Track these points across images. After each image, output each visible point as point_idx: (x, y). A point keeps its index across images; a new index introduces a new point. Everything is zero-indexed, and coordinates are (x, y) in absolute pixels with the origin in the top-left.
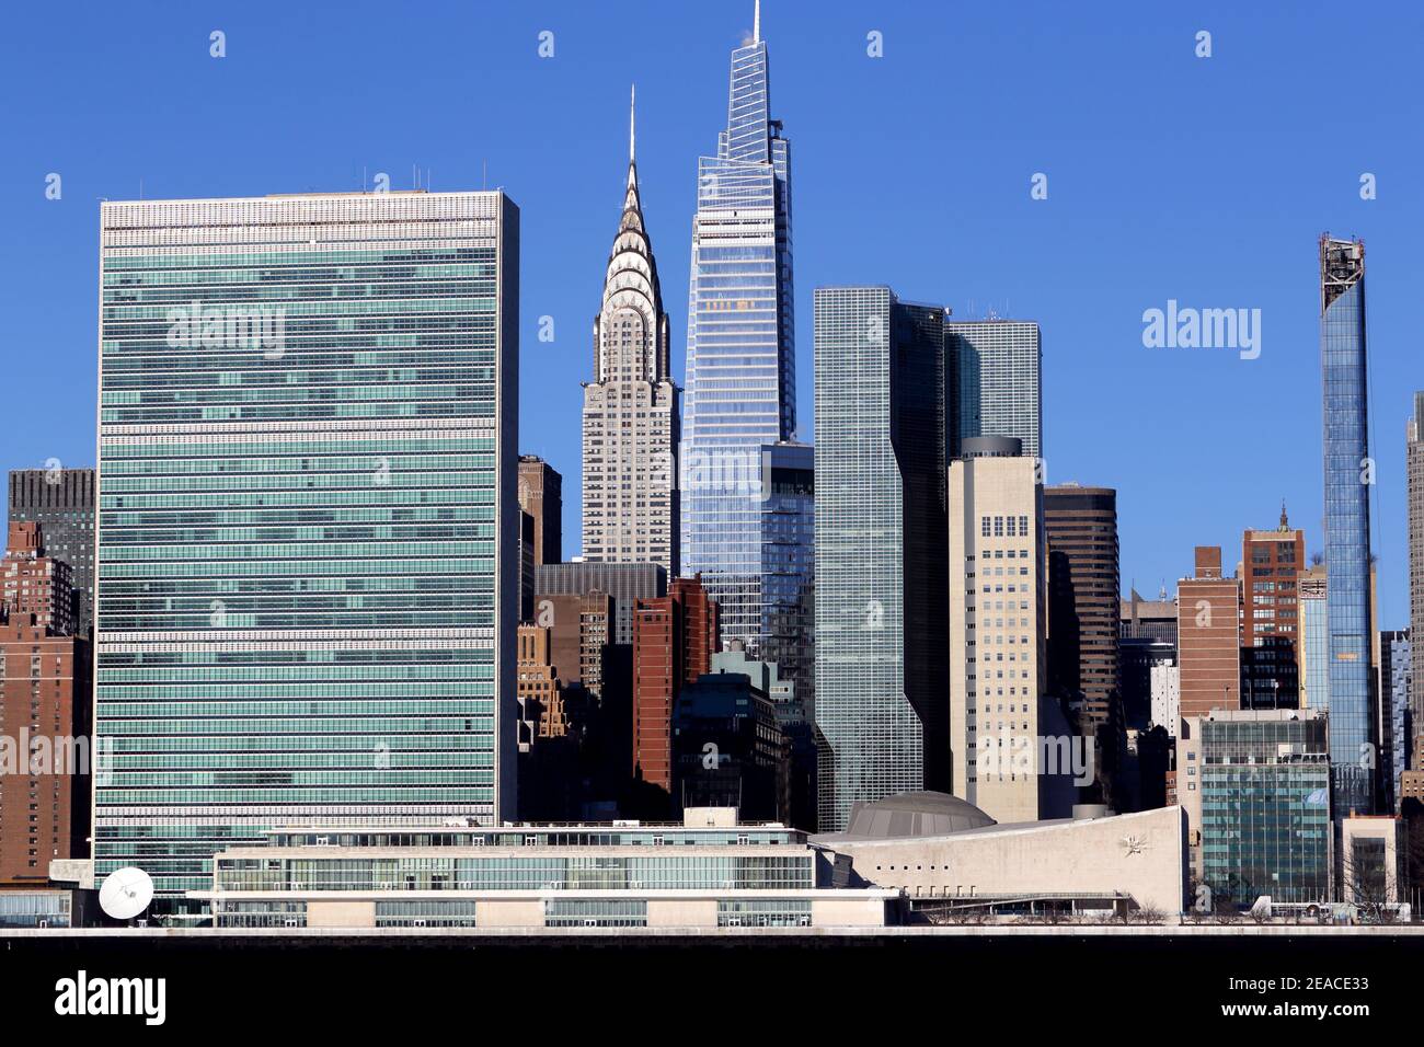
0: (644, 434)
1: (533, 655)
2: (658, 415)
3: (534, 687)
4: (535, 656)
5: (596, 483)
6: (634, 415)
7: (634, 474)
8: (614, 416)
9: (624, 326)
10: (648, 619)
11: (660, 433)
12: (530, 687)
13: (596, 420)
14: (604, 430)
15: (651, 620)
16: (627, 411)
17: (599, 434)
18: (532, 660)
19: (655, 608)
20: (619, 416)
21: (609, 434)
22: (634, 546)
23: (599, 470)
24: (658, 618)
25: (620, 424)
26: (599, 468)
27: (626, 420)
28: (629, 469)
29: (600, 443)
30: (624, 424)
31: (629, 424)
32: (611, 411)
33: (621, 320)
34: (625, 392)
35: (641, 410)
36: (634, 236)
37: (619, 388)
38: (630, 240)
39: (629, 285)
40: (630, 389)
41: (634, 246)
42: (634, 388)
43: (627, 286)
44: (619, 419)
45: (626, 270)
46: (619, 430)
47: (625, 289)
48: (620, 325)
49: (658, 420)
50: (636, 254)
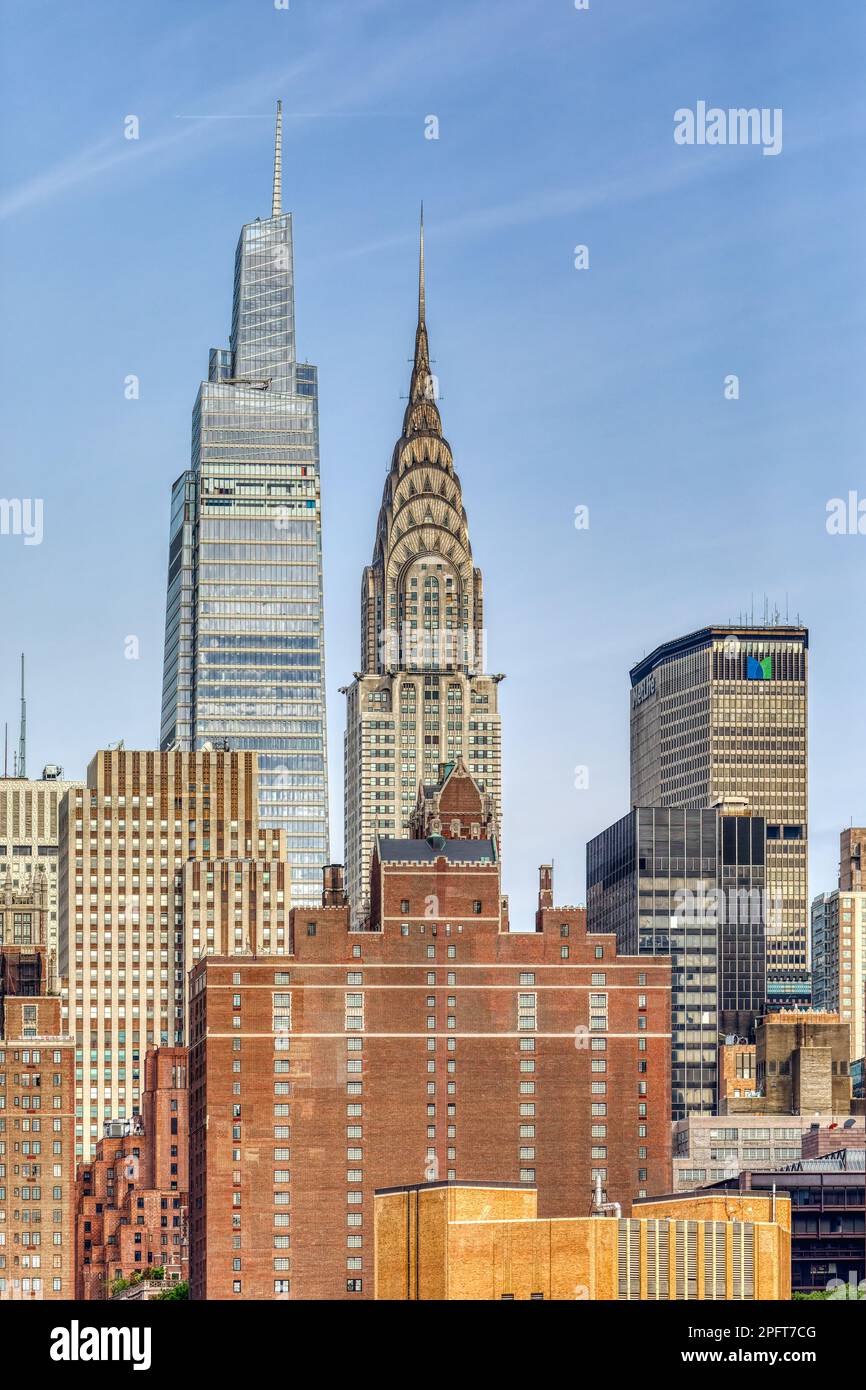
2: (481, 726)
6: (444, 727)
8: (413, 726)
9: (427, 584)
11: (485, 755)
13: (383, 732)
14: (395, 747)
16: (431, 718)
20: (420, 727)
21: (405, 756)
25: (420, 740)
27: (431, 733)
30: (427, 740)
31: (436, 740)
32: (409, 717)
33: (423, 573)
34: (428, 688)
35: (456, 718)
36: (432, 443)
37: (419, 681)
38: (426, 449)
39: (428, 520)
40: (438, 684)
41: (433, 459)
42: (444, 682)
43: (426, 521)
44: (420, 732)
45: (423, 496)
46: (420, 748)
47: (423, 526)
48: (420, 583)
49: (481, 734)
50: (437, 471)
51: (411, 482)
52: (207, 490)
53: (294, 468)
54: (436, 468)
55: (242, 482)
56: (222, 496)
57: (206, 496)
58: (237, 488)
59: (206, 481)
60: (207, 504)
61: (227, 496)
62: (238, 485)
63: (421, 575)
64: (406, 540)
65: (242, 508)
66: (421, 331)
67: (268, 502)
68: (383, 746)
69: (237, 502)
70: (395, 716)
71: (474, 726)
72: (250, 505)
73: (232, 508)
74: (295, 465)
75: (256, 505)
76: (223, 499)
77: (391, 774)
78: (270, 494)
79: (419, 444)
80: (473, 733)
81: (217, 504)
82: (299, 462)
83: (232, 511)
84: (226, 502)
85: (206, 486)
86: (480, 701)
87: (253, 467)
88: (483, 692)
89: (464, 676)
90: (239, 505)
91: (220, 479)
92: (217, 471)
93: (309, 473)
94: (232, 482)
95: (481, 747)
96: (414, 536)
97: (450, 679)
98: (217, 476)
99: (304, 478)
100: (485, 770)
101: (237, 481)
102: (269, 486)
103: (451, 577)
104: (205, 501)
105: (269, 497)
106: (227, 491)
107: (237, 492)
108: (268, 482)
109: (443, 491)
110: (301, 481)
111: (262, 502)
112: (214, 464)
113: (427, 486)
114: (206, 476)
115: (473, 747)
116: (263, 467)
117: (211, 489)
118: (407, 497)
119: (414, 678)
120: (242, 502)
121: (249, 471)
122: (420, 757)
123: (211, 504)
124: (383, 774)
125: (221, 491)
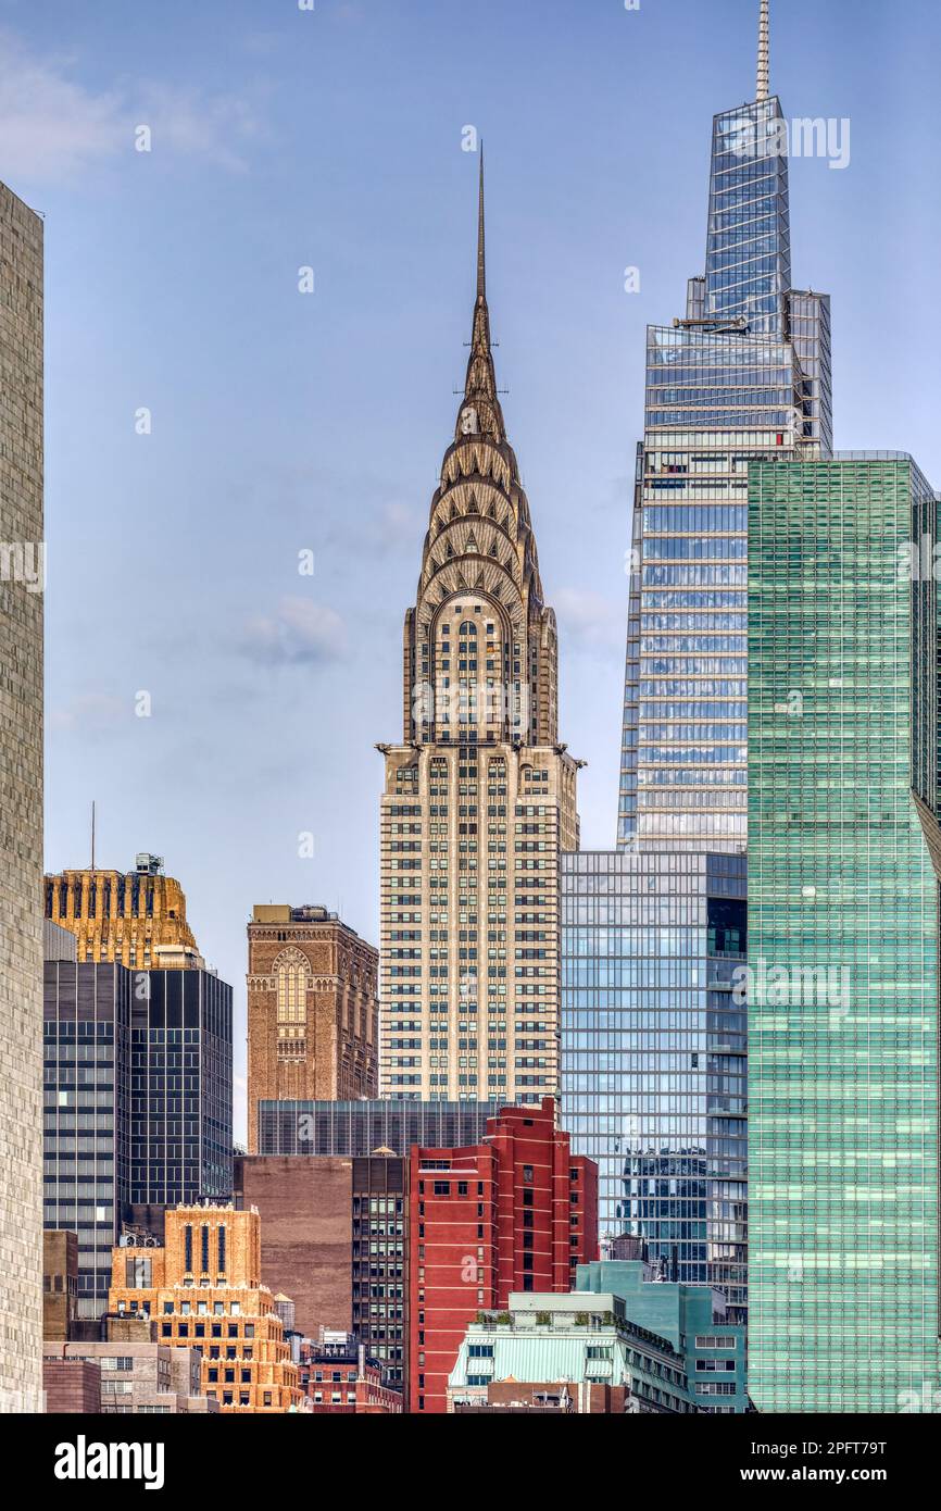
0: (503, 850)
1: (222, 1269)
2: (530, 811)
3: (225, 1329)
4: (228, 1267)
5: (406, 945)
6: (483, 811)
7: (483, 929)
8: (444, 811)
9: (462, 630)
10: (442, 1188)
11: (536, 848)
12: (217, 1331)
13: (406, 820)
14: (423, 839)
15: (446, 1191)
16: (467, 801)
17: (413, 847)
18: (220, 1276)
19: (457, 1165)
20: (453, 812)
21: (433, 849)
22: (484, 1073)
23: (412, 920)
24: (463, 1188)
25: (454, 828)
26: (412, 915)
27: (467, 820)
28: (473, 920)
29: (413, 864)
30: (462, 829)
31: (474, 829)
32: (438, 801)
33: (457, 618)
34: (464, 763)
35: (497, 801)
36: (483, 451)
37: (452, 755)
38: (475, 459)
39: (472, 549)
40: (475, 758)
41: (483, 471)
42: (484, 756)
43: (469, 551)
44: (454, 819)
45: (465, 519)
46: (454, 840)
47: (465, 557)
48: (454, 630)
49: (530, 820)
50: (486, 487)
51: (453, 501)
52: (653, 467)
53: (766, 436)
54: (485, 483)
55: (699, 455)
56: (672, 475)
57: (652, 476)
58: (692, 464)
59: (651, 456)
60: (653, 487)
61: (678, 475)
62: (695, 460)
63: (454, 621)
64: (441, 575)
65: (699, 490)
66: (481, 308)
67: (732, 482)
68: (407, 837)
69: (692, 482)
70: (423, 799)
71: (522, 811)
72: (708, 486)
73: (685, 491)
74: (769, 431)
75: (715, 486)
76: (676, 479)
77: (417, 873)
78: (734, 471)
79: (466, 453)
80: (520, 820)
81: (665, 486)
82: (774, 428)
83: (687, 495)
84: (678, 482)
85: (651, 463)
86: (536, 778)
87: (712, 436)
88: (542, 767)
89: (509, 748)
90: (694, 486)
91: (669, 453)
92: (665, 443)
93: (786, 442)
94: (685, 456)
95: (531, 837)
96: (451, 570)
97: (491, 752)
98: (665, 449)
99: (780, 448)
100: (536, 867)
101: (692, 455)
102: (734, 460)
103: (492, 621)
104: (650, 483)
105: (733, 475)
106: (679, 469)
107: (692, 470)
108: (732, 455)
109: (492, 511)
110: (776, 452)
111: (725, 482)
112: (662, 433)
113: (473, 506)
114: (652, 450)
115: (521, 838)
116: (726, 436)
117: (658, 467)
118: (447, 521)
119: (446, 751)
120: (699, 482)
121: (708, 441)
122: (454, 850)
123: (658, 486)
124: (407, 873)
125: (671, 469)
